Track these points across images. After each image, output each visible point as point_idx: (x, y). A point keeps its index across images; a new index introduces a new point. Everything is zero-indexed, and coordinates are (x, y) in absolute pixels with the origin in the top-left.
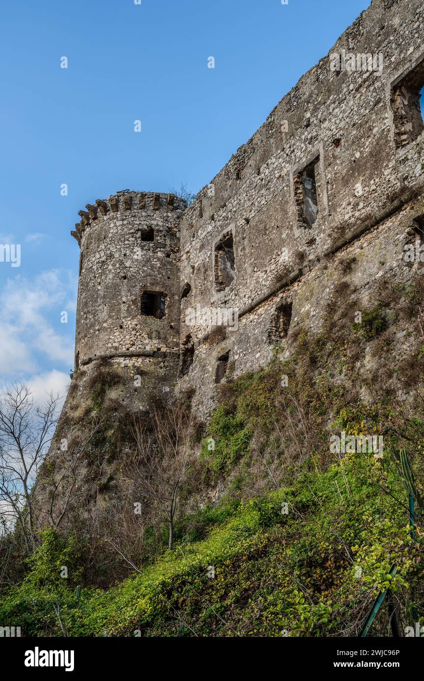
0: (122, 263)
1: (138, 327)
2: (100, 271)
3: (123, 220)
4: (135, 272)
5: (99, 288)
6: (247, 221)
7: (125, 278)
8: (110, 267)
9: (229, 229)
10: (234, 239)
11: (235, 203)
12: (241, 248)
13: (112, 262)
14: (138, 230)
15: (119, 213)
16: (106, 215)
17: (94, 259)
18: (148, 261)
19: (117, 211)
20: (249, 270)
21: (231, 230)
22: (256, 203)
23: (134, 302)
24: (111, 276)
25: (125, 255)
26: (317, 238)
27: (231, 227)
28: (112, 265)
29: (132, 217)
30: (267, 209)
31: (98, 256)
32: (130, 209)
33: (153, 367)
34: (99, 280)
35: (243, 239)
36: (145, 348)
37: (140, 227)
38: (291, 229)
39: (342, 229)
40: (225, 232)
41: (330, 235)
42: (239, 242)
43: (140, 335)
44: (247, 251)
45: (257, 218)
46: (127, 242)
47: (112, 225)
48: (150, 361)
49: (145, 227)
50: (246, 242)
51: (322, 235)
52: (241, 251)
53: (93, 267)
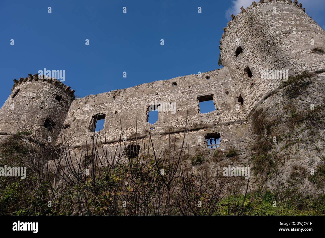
0: (43, 102)
1: (40, 130)
2: (30, 100)
3: (51, 87)
4: (48, 109)
5: (27, 106)
6: (116, 112)
7: (42, 108)
8: (37, 101)
9: (104, 112)
10: (106, 116)
11: (110, 105)
12: (109, 120)
13: (39, 100)
14: (56, 94)
15: (50, 84)
16: (43, 82)
17: (28, 94)
18: (55, 107)
19: (50, 83)
20: (113, 129)
21: (105, 113)
22: (123, 108)
23: (43, 120)
24: (36, 104)
25: (46, 100)
26: (156, 128)
27: (106, 112)
28: (38, 100)
29: (55, 88)
30: (129, 112)
31: (31, 94)
32: (56, 85)
33: (39, 150)
34: (28, 103)
35: (112, 117)
36: (39, 140)
37: (57, 94)
38: (142, 121)
39: (170, 128)
40: (101, 112)
41: (163, 128)
42: (109, 118)
43: (39, 134)
44: (113, 122)
45: (122, 113)
46: (49, 96)
47: (45, 86)
48: (39, 147)
49: (59, 95)
50: (113, 119)
51: (159, 127)
52: (110, 121)
53: (26, 97)
